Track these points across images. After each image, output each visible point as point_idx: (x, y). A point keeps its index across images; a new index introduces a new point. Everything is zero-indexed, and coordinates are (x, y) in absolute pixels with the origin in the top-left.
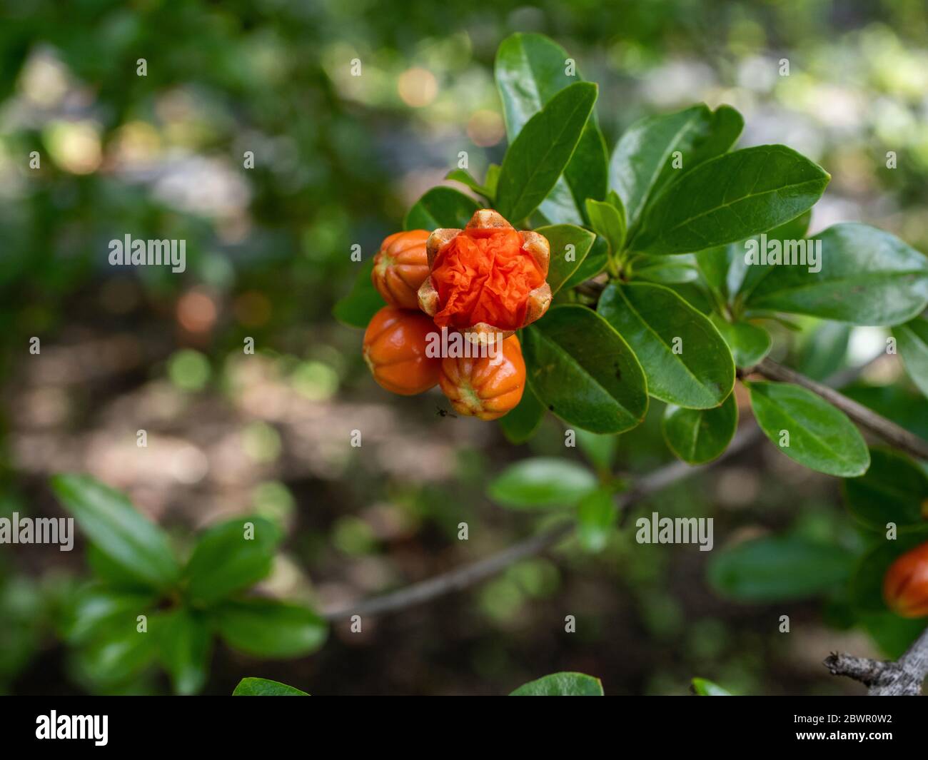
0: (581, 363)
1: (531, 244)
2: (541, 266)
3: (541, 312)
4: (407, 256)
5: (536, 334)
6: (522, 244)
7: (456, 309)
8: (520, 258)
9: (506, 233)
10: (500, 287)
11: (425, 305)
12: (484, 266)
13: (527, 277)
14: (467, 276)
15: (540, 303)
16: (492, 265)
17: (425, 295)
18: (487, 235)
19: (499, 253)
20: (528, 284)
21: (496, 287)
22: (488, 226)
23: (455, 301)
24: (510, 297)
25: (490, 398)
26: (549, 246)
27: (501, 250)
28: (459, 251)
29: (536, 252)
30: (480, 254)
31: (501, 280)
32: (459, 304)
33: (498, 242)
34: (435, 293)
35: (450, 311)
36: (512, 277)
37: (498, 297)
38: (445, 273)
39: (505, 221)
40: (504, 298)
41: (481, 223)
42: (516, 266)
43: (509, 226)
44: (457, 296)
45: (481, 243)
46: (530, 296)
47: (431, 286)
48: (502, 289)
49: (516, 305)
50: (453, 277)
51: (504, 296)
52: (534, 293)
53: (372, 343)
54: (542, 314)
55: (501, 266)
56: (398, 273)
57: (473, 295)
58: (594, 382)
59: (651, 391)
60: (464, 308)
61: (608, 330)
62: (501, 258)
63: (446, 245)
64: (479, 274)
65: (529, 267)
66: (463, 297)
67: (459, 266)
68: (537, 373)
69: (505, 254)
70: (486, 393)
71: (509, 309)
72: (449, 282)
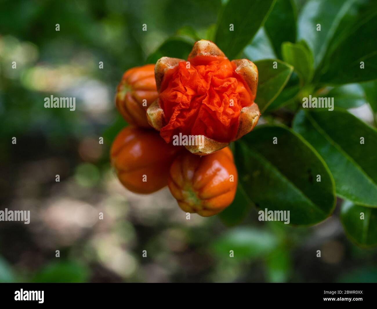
0: (281, 171)
1: (243, 69)
2: (251, 89)
3: (251, 126)
4: (142, 84)
5: (245, 148)
6: (234, 68)
7: (178, 124)
8: (233, 80)
9: (221, 61)
10: (215, 104)
11: (152, 121)
12: (202, 87)
13: (239, 97)
14: (187, 95)
15: (250, 118)
16: (209, 86)
17: (152, 112)
18: (206, 62)
19: (215, 76)
20: (240, 103)
21: (213, 104)
22: (206, 54)
23: (177, 117)
24: (225, 113)
25: (209, 199)
26: (257, 70)
27: (217, 73)
28: (181, 75)
29: (246, 75)
30: (198, 76)
31: (217, 99)
32: (180, 120)
33: (214, 67)
34: (161, 110)
35: (173, 126)
36: (226, 96)
37: (215, 113)
38: (169, 94)
39: (220, 52)
40: (220, 114)
41: (200, 50)
42: (230, 86)
43: (223, 56)
44: (179, 112)
45: (200, 68)
46: (242, 112)
47: (158, 105)
48: (218, 107)
49: (229, 120)
50: (176, 96)
51: (219, 112)
52: (245, 110)
53: (116, 154)
54: (252, 128)
55: (217, 86)
56: (134, 98)
57: (193, 112)
58: (291, 185)
59: (338, 192)
60: (184, 122)
61: (302, 144)
62: (216, 79)
63: (171, 70)
64: (198, 94)
65: (241, 88)
66: (185, 113)
67: (181, 86)
68: (246, 178)
69: (221, 77)
70: (206, 193)
71: (224, 123)
72: (172, 101)
